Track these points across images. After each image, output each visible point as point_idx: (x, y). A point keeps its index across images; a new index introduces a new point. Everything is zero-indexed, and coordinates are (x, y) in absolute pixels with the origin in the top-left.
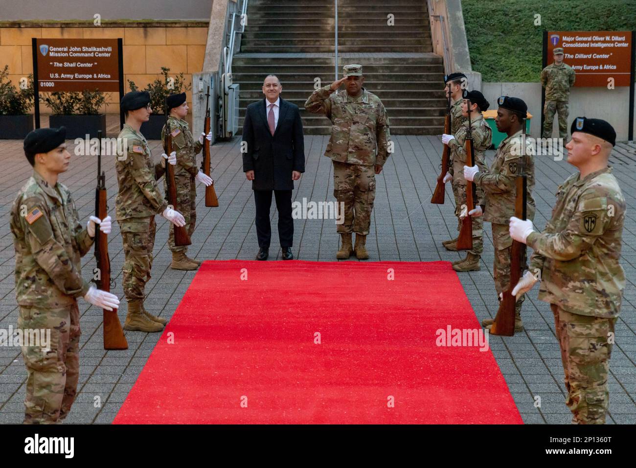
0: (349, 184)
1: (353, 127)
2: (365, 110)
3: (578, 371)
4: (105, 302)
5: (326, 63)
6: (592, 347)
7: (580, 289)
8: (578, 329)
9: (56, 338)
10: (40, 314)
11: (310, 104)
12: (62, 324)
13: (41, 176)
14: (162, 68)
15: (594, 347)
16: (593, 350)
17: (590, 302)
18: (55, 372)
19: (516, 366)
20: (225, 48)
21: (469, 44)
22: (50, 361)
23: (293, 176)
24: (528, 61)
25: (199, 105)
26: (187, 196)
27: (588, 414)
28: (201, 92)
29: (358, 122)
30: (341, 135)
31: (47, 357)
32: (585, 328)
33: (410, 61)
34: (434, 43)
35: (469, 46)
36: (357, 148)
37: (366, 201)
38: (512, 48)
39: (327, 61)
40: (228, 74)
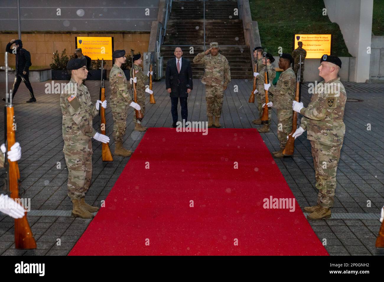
0: (212, 95)
1: (214, 70)
2: (220, 62)
3: (323, 172)
4: (103, 139)
5: (200, 49)
6: (330, 160)
7: (326, 133)
8: (324, 152)
9: (81, 155)
10: (74, 143)
11: (195, 60)
12: (84, 148)
13: (75, 81)
14: (131, 50)
15: (331, 161)
16: (330, 162)
17: (330, 139)
18: (81, 170)
19: (288, 171)
20: (157, 42)
21: (261, 40)
22: (78, 165)
23: (188, 91)
24: (286, 48)
25: (146, 65)
26: (141, 99)
27: (327, 191)
28: (147, 60)
29: (216, 68)
30: (209, 73)
31: (77, 163)
32: (327, 152)
33: (236, 48)
34: (246, 41)
35: (261, 41)
36: (216, 79)
37: (220, 102)
38: (279, 42)
39: (201, 48)
40: (158, 53)
